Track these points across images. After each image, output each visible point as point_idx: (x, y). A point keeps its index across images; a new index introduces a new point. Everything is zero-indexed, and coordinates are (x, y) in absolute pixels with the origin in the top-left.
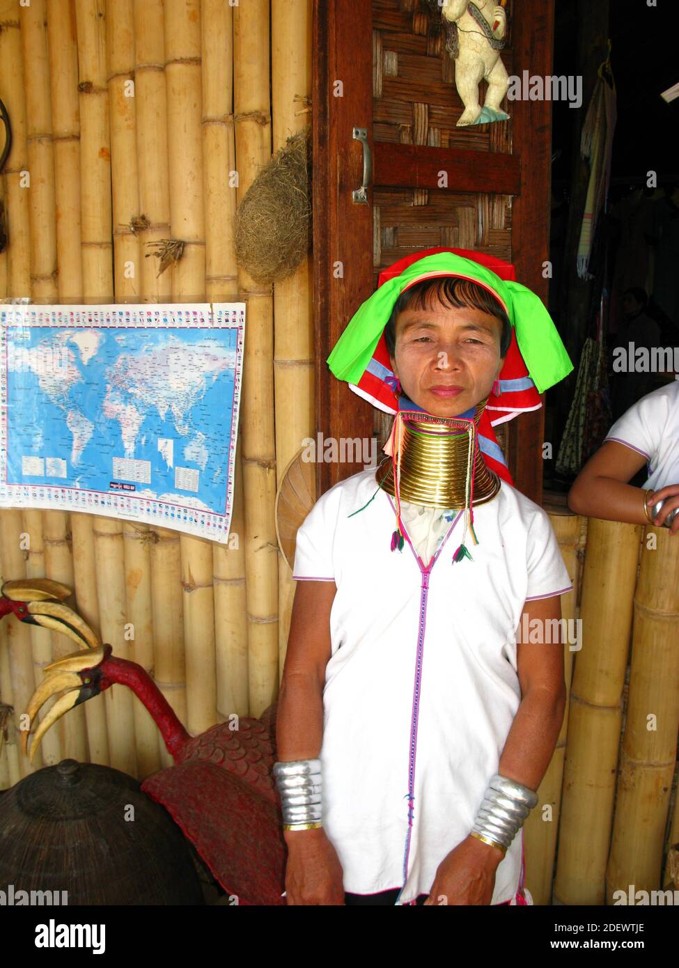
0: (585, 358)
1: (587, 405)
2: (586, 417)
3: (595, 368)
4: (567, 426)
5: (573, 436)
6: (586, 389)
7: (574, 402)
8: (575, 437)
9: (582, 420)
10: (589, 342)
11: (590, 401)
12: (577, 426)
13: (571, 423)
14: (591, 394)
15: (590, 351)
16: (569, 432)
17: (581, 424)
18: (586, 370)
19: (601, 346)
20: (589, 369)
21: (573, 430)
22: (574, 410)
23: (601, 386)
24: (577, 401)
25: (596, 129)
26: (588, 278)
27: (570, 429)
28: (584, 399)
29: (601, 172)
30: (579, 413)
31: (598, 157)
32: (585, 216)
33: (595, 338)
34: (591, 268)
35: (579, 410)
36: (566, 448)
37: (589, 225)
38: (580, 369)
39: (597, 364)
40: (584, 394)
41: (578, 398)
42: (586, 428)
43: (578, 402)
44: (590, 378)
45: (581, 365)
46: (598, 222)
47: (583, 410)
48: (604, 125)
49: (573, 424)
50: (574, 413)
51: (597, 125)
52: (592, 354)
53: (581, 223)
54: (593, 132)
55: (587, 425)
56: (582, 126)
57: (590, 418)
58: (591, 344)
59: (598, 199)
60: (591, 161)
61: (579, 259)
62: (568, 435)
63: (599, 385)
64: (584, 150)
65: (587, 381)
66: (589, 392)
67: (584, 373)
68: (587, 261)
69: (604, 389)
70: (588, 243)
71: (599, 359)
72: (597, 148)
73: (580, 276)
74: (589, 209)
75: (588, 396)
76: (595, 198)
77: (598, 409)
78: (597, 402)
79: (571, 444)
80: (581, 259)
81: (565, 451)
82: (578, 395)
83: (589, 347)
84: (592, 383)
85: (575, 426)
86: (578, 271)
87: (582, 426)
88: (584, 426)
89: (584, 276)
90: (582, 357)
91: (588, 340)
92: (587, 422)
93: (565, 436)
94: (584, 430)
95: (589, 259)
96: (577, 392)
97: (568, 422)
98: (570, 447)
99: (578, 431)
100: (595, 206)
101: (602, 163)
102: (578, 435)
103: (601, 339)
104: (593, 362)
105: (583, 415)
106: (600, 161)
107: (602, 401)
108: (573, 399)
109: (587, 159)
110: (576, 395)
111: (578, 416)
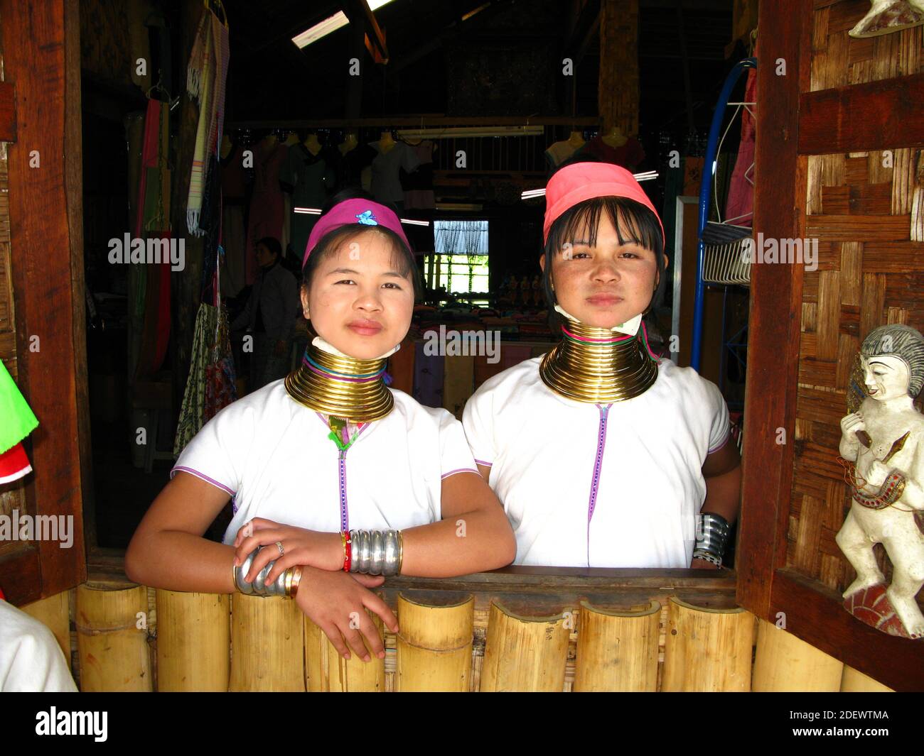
0: (200, 326)
1: (205, 380)
2: (205, 395)
3: (213, 336)
4: (183, 407)
5: (191, 418)
6: (203, 361)
7: (190, 378)
8: (194, 419)
9: (200, 398)
10: (204, 308)
11: (209, 375)
12: (195, 406)
13: (188, 402)
14: (210, 367)
15: (205, 318)
16: (186, 413)
17: (199, 403)
18: (202, 341)
19: (219, 311)
20: (206, 339)
21: (190, 410)
22: (191, 388)
23: (222, 355)
24: (193, 377)
25: (205, 66)
26: (201, 234)
27: (187, 410)
28: (200, 374)
29: (211, 114)
30: (196, 391)
31: (207, 97)
32: (194, 163)
33: (211, 302)
34: (202, 224)
35: (196, 387)
36: (184, 433)
37: (199, 174)
38: (195, 339)
39: (214, 332)
40: (200, 369)
41: (194, 373)
42: (206, 407)
43: (195, 379)
44: (207, 349)
45: (195, 335)
46: (209, 172)
47: (201, 386)
48: (213, 62)
49: (191, 404)
50: (190, 391)
51: (206, 61)
52: (208, 322)
53: (191, 171)
54: (201, 69)
55: (207, 403)
56: (188, 62)
57: (210, 396)
58: (206, 310)
59: (209, 145)
60: (199, 102)
61: (190, 213)
62: (185, 417)
63: (220, 354)
64: (191, 89)
65: (203, 354)
66: (207, 365)
67: (199, 343)
68: (198, 215)
69: (225, 360)
70: (199, 195)
71: (218, 326)
72: (206, 86)
73: (190, 232)
74: (199, 155)
75: (206, 370)
76: (206, 143)
77: (219, 383)
78: (218, 375)
79: (189, 427)
80: (191, 213)
81: (183, 436)
82: (194, 369)
83: (204, 314)
84: (210, 353)
85: (192, 406)
86: (189, 227)
87: (201, 405)
88: (203, 405)
89: (195, 232)
90: (197, 326)
91: (202, 305)
92: (207, 400)
93: (181, 419)
94: (203, 409)
95: (200, 212)
96: (192, 366)
97: (184, 402)
98: (188, 430)
99: (196, 410)
100: (205, 152)
101: (212, 103)
102: (196, 417)
103: (219, 302)
104: (210, 331)
105: (201, 392)
106: (210, 103)
107: (223, 373)
108: (188, 374)
109: (196, 99)
110: (191, 370)
111: (195, 395)
